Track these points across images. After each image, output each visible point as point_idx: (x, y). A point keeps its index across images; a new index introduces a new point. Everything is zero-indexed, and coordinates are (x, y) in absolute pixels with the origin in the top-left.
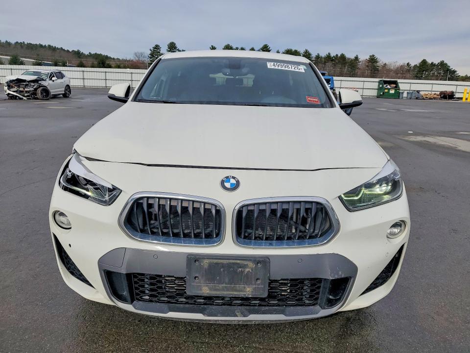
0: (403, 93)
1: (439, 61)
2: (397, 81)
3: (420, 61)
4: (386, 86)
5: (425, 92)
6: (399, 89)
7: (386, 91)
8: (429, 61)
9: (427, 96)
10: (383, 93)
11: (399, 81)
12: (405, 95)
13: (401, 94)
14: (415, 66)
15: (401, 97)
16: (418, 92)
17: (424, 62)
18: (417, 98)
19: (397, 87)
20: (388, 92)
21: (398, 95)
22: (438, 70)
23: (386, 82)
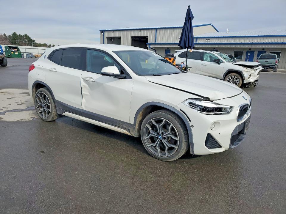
0: (23, 54)
1: (24, 34)
2: (17, 47)
3: (12, 33)
4: (11, 50)
5: (36, 54)
6: (21, 52)
7: (12, 53)
8: (18, 34)
9: (38, 56)
10: (11, 54)
11: (19, 47)
12: (25, 55)
13: (22, 55)
14: (10, 36)
15: (22, 57)
16: (31, 53)
17: (15, 34)
18: (32, 57)
19: (18, 51)
20: (14, 54)
21: (20, 56)
22: (24, 39)
23: (10, 47)
